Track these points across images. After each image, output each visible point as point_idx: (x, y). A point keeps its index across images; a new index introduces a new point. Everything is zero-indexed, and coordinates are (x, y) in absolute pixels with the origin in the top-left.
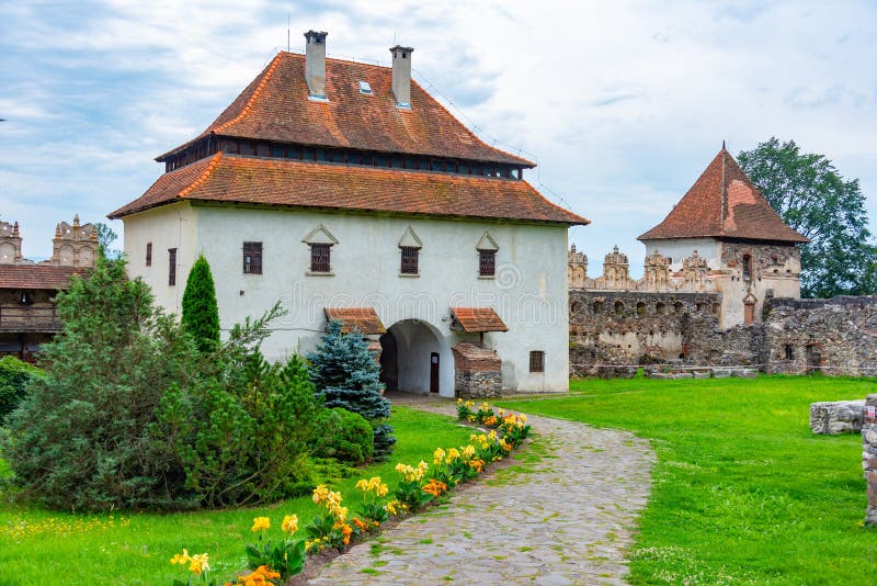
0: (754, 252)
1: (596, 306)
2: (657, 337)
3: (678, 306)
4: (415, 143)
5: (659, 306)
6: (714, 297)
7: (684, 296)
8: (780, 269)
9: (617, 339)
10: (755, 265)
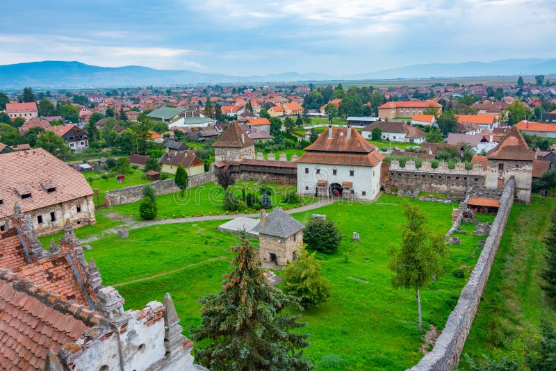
0: (505, 163)
1: (432, 176)
2: (455, 187)
3: (465, 179)
4: (345, 148)
5: (457, 178)
6: (483, 177)
7: (468, 176)
8: (519, 169)
9: (439, 186)
10: (505, 167)
